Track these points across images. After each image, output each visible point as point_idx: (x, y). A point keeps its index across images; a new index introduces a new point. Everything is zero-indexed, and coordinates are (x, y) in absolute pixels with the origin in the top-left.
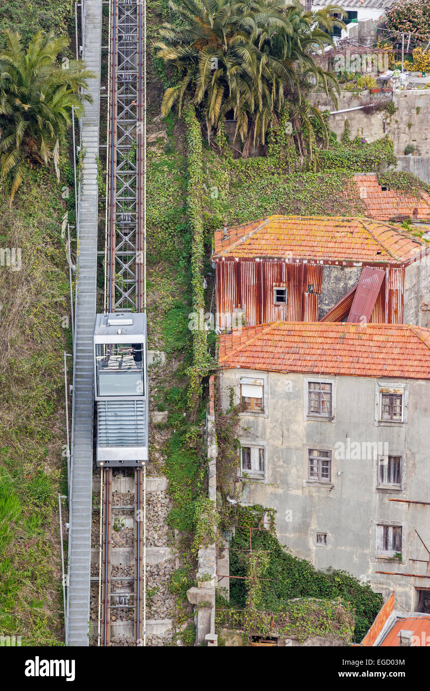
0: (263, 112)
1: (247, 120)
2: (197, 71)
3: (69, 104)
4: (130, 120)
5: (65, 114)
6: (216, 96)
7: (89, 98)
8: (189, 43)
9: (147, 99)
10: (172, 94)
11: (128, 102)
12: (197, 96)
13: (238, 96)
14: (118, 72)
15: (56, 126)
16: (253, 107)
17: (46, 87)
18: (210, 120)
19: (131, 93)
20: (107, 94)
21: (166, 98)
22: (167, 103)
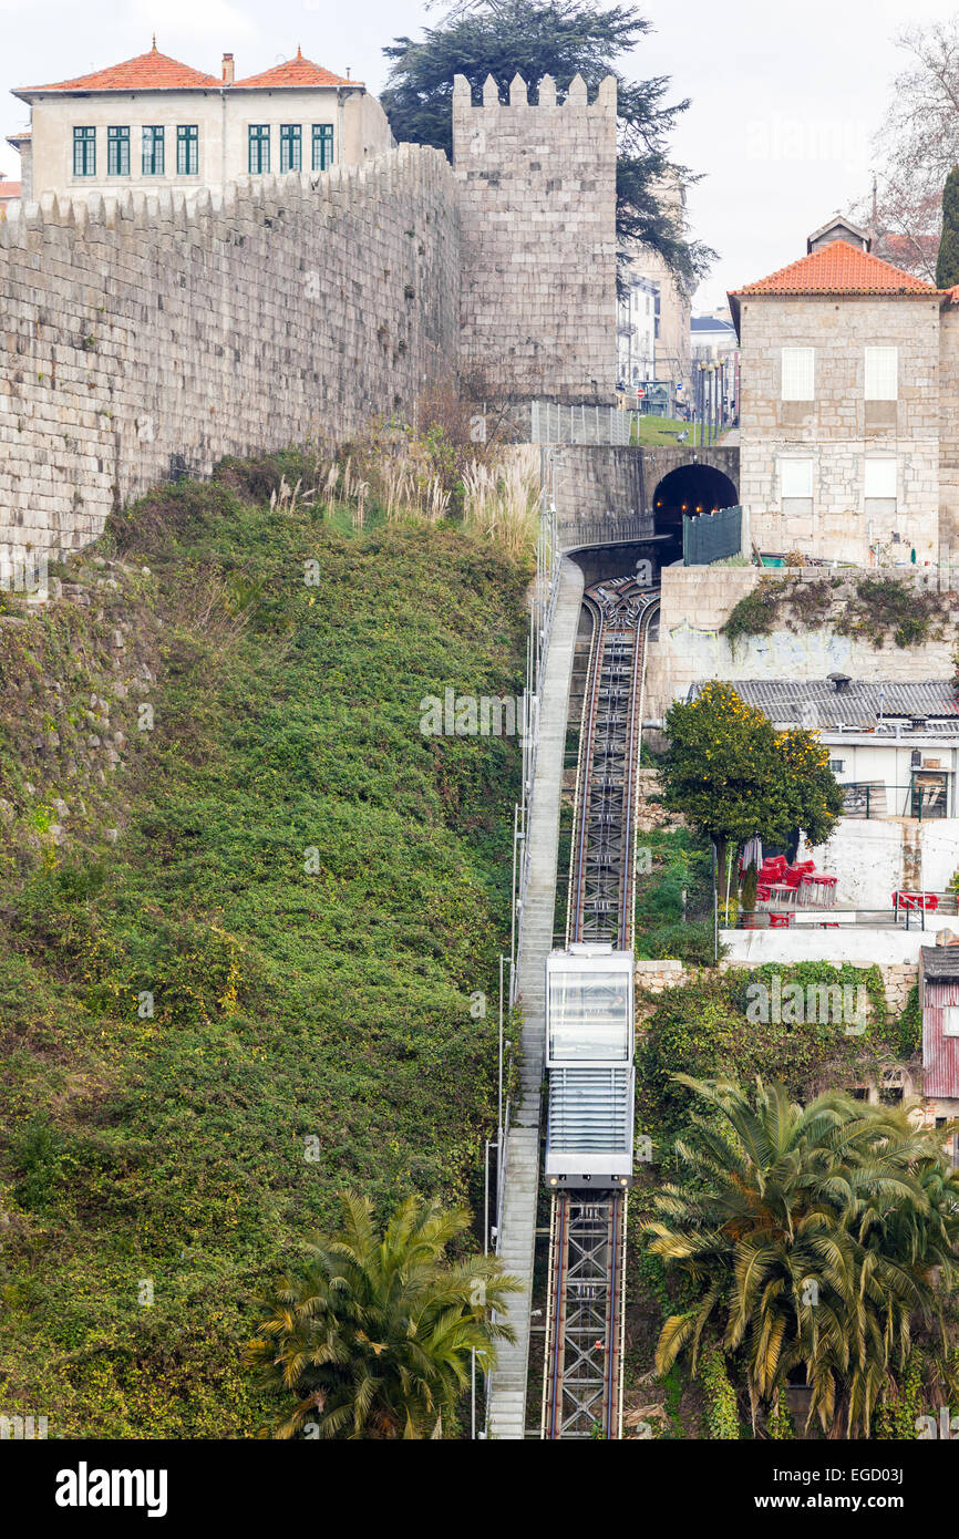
0: (866, 1370)
1: (833, 1386)
2: (730, 1284)
3: (466, 1344)
4: (591, 1381)
5: (457, 1365)
6: (770, 1336)
7: (507, 1333)
8: (714, 1226)
9: (626, 1337)
10: (678, 1328)
11: (586, 1342)
12: (730, 1335)
13: (816, 1335)
14: (568, 1280)
15: (437, 1388)
16: (846, 1360)
17: (420, 1309)
18: (756, 1383)
19: (595, 1323)
20: (544, 1325)
21: (665, 1337)
22: (667, 1347)
